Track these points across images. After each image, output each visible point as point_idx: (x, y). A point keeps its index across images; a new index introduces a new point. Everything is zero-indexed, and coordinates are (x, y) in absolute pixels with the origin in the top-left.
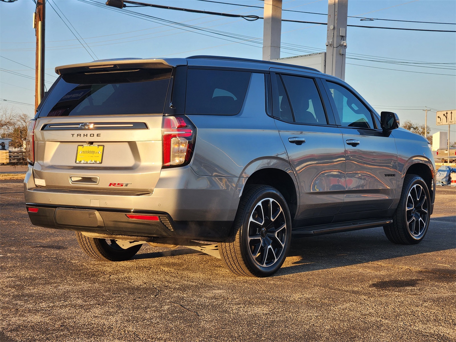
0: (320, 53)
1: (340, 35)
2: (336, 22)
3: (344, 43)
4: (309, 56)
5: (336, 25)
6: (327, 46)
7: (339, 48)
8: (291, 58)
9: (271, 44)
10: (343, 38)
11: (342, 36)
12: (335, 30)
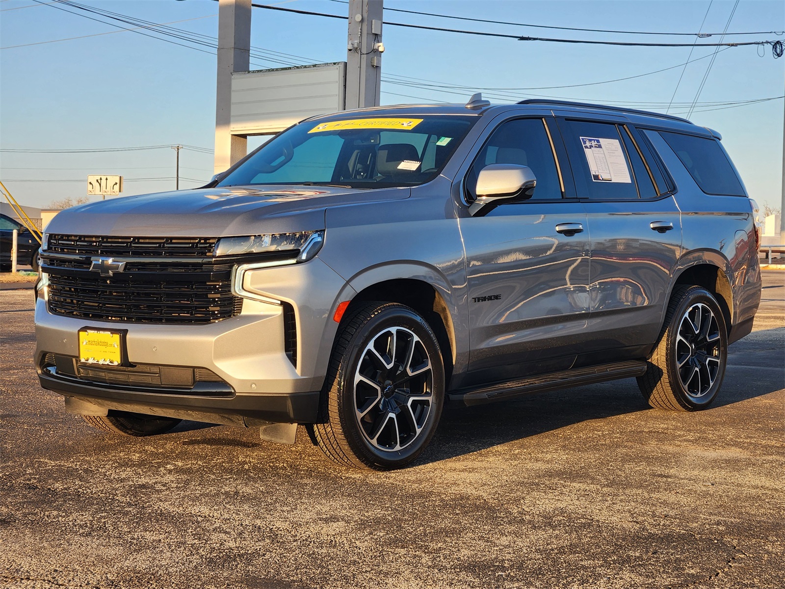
0: (335, 64)
1: (373, 32)
2: (366, 8)
3: (379, 46)
4: (313, 68)
5: (365, 15)
6: (350, 50)
7: (371, 55)
8: (277, 70)
9: (235, 44)
10: (377, 37)
11: (376, 35)
12: (363, 24)
